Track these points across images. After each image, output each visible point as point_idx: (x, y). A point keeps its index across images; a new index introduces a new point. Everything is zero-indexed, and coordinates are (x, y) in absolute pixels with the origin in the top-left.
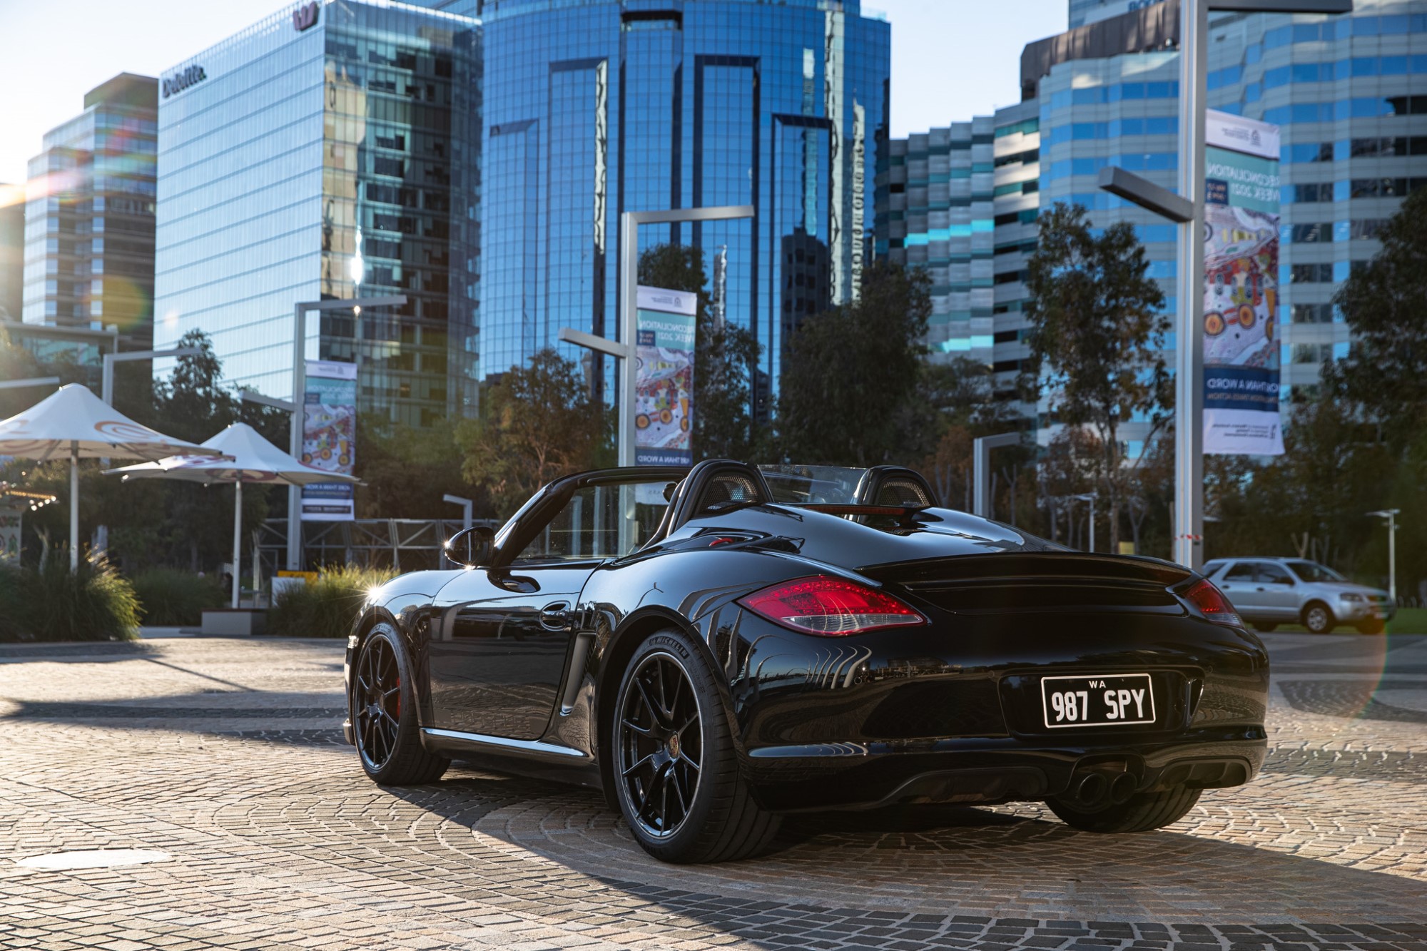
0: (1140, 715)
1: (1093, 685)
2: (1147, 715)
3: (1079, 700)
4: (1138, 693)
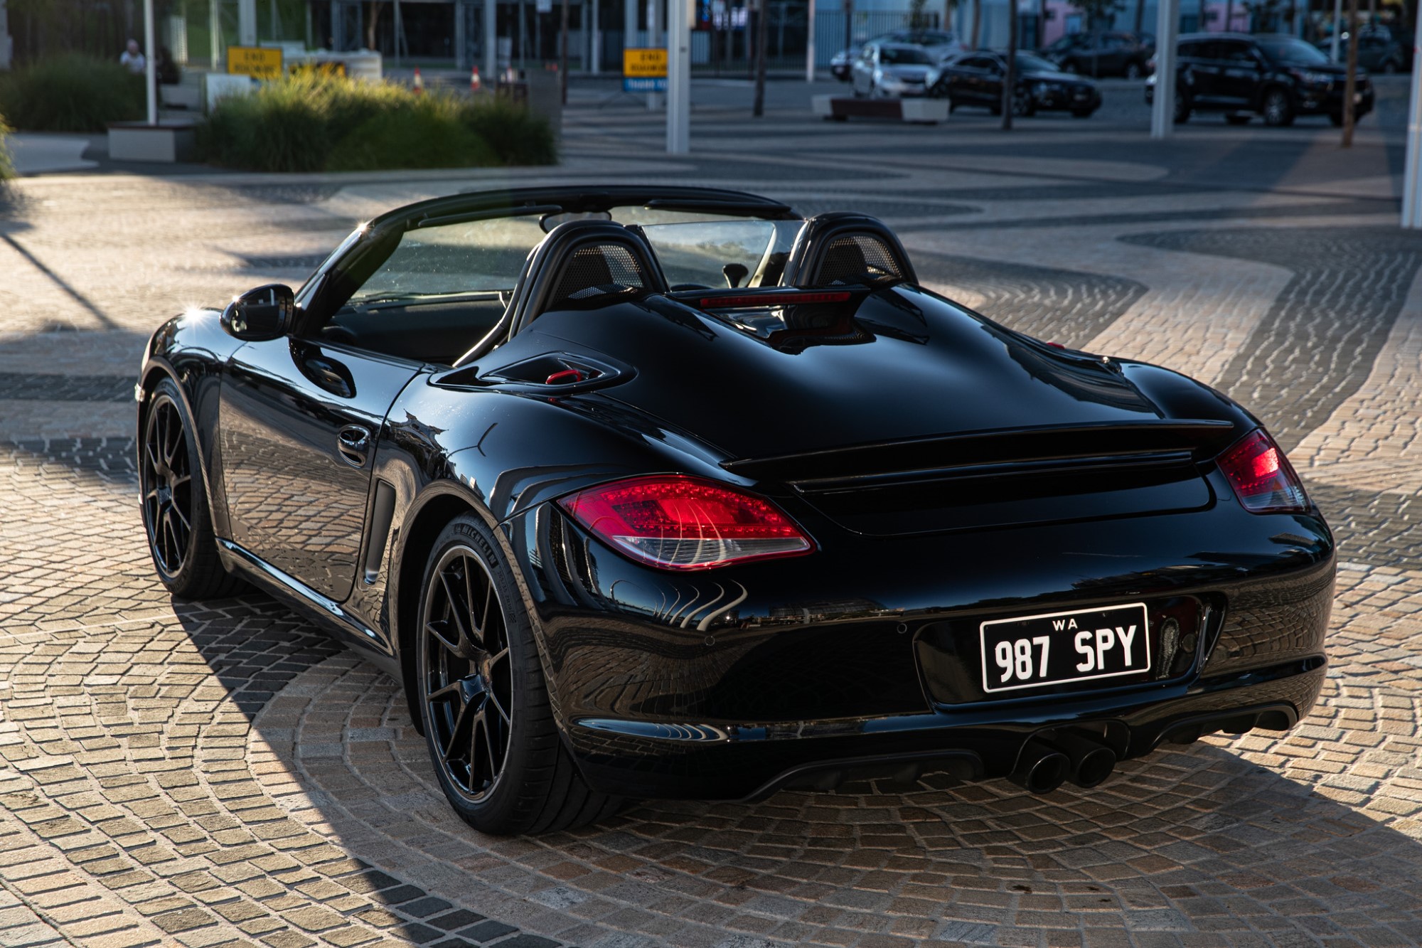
0: (1128, 662)
1: (1059, 626)
2: (1138, 660)
3: (1037, 650)
4: (1126, 632)
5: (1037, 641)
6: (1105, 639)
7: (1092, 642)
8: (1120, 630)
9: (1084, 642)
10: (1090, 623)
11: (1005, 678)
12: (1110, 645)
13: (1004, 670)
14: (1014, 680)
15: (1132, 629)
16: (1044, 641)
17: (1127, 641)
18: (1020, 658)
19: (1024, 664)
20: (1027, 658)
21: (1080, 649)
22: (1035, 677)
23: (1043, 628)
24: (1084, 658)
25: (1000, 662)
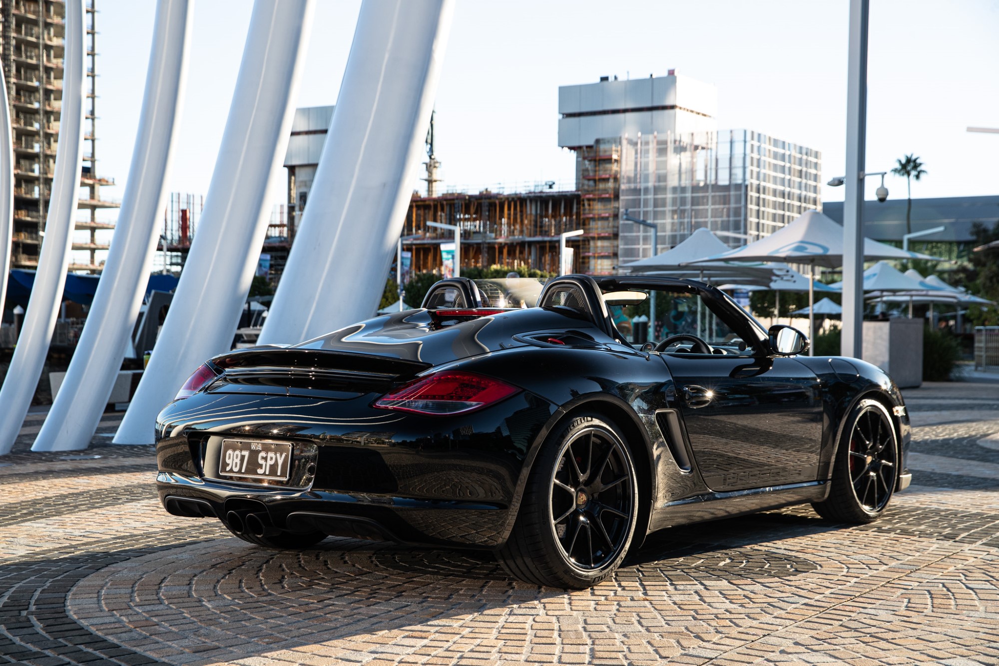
0: (279, 473)
1: (253, 447)
2: (283, 474)
3: (243, 457)
4: (281, 456)
5: (244, 453)
6: (271, 458)
7: (265, 459)
8: (278, 455)
9: (263, 458)
10: (266, 449)
11: (228, 469)
12: (272, 462)
13: (228, 465)
14: (231, 471)
15: (284, 456)
16: (246, 453)
17: (280, 462)
18: (236, 460)
19: (236, 463)
20: (238, 461)
21: (261, 461)
22: (240, 471)
23: (247, 447)
24: (261, 466)
25: (228, 461)
